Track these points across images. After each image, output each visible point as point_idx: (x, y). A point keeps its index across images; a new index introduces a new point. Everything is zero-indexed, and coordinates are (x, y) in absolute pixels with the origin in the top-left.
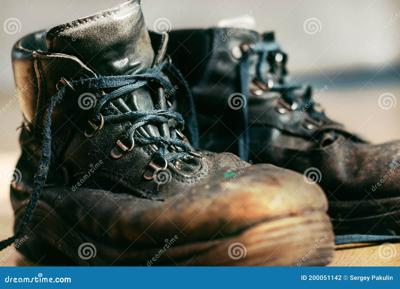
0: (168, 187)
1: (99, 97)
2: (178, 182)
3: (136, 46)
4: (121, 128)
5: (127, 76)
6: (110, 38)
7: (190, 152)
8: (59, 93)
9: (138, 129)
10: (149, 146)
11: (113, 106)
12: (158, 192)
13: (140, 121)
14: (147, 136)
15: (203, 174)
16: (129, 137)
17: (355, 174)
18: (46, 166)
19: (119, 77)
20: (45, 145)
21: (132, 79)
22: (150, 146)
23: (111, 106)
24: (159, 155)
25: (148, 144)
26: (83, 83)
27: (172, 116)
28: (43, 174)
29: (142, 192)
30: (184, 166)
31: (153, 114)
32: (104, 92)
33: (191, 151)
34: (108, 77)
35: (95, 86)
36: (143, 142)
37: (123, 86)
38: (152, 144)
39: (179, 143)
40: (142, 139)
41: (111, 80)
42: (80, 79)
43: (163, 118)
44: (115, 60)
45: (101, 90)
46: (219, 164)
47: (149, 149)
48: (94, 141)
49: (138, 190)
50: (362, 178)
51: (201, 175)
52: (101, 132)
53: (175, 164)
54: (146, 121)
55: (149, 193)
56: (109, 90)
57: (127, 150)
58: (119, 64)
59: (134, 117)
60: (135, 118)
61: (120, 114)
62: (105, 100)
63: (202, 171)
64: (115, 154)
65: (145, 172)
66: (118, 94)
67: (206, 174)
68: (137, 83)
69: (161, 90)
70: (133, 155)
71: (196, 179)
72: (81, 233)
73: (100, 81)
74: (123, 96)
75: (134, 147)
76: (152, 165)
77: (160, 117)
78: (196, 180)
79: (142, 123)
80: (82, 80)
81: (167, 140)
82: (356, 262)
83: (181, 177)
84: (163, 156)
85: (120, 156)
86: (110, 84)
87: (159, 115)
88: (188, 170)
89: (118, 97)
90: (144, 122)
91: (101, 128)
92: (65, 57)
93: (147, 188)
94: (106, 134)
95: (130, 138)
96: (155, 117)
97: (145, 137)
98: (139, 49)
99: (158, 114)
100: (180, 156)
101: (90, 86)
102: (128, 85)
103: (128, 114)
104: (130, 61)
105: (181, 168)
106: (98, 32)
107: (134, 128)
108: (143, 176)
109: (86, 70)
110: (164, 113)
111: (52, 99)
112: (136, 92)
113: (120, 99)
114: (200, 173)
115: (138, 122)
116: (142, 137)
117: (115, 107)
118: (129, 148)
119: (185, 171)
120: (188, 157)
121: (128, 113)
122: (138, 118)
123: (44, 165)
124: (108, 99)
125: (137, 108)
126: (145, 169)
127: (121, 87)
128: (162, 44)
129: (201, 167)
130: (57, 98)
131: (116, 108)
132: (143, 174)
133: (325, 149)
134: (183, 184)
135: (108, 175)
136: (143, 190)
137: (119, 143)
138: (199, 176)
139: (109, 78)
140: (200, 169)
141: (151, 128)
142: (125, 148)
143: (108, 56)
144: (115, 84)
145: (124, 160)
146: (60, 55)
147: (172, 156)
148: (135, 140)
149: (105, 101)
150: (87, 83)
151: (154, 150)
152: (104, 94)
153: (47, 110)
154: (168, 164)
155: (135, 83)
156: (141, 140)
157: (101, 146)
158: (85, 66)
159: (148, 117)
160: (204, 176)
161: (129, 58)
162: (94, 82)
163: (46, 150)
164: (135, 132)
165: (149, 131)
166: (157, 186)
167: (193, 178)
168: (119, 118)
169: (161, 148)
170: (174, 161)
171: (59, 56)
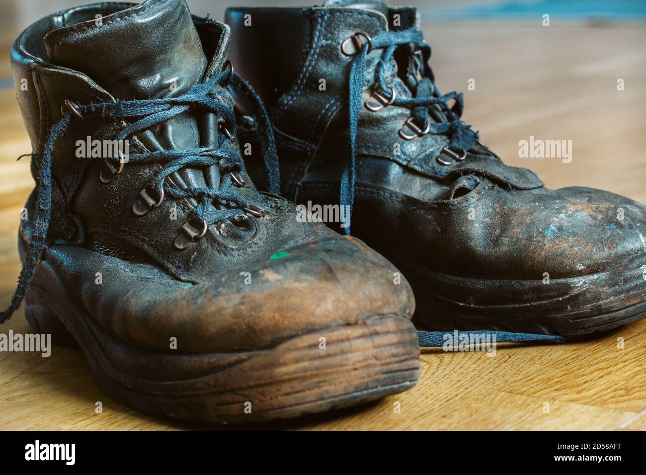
0: (204, 262)
1: (118, 129)
2: (218, 255)
3: (174, 56)
4: (147, 172)
5: (156, 100)
6: (130, 48)
7: (245, 208)
8: (62, 123)
9: (172, 175)
10: (184, 201)
11: (137, 140)
12: (191, 268)
13: (172, 166)
14: (182, 186)
15: (256, 244)
16: (156, 188)
17: (496, 242)
18: (45, 221)
19: (145, 102)
20: (42, 193)
21: (164, 104)
22: (186, 200)
23: (135, 141)
24: (196, 214)
25: (183, 197)
26: (93, 109)
27: (222, 156)
28: (40, 233)
29: (170, 266)
30: (232, 232)
31: (193, 155)
32: (124, 123)
33: (247, 208)
34: (129, 102)
35: (111, 115)
36: (176, 195)
37: (151, 114)
38: (189, 197)
39: (229, 196)
40: (174, 190)
41: (132, 105)
42: (90, 104)
43: (209, 159)
44: (140, 78)
45: (120, 119)
46: (281, 229)
47: (185, 204)
48: (111, 188)
49: (166, 261)
50: (504, 248)
51: (253, 245)
52: (121, 177)
53: (218, 228)
54: (181, 166)
55: (179, 267)
56: (132, 120)
57: (153, 205)
58: (145, 83)
59: (164, 159)
60: (166, 161)
61: (147, 153)
62: (125, 133)
63: (255, 240)
64: (138, 209)
65: (177, 236)
66: (144, 125)
67: (261, 243)
68: (172, 110)
69: (211, 117)
70: (162, 212)
71: (244, 251)
72: (87, 319)
73: (117, 107)
74: (152, 128)
75: (164, 200)
76: (187, 229)
77: (203, 158)
78: (246, 253)
79: (177, 168)
80: (92, 105)
81: (210, 193)
82: (472, 378)
83: (224, 248)
84: (202, 217)
85: (145, 212)
86: (132, 112)
87: (202, 156)
88: (236, 237)
89: (144, 130)
90: (178, 166)
91: (120, 172)
92: (69, 73)
93: (178, 261)
94: (128, 181)
95: (158, 188)
96: (195, 159)
97: (181, 187)
98: (178, 59)
99: (201, 154)
100: (229, 215)
101: (104, 114)
102: (159, 113)
103: (156, 154)
104: (162, 78)
105: (227, 233)
106: (113, 41)
107: (163, 175)
108: (173, 243)
109: (99, 91)
110: (210, 153)
111: (52, 130)
112: (173, 121)
113: (147, 131)
114: (251, 243)
115: (169, 167)
116: (176, 188)
117: (140, 143)
118: (157, 203)
119: (232, 238)
120: (240, 217)
121: (157, 152)
122: (170, 161)
123: (40, 220)
124: (129, 132)
125: (173, 143)
126: (177, 233)
127: (149, 115)
128: (220, 47)
129: (255, 234)
130: (58, 129)
131: (142, 145)
132: (175, 239)
133: (456, 201)
134: (226, 258)
135: (128, 238)
136: (173, 263)
137: (144, 193)
138: (251, 247)
139: (131, 103)
140: (253, 237)
141: (191, 174)
142: (151, 202)
143: (129, 73)
144: (140, 111)
145: (149, 218)
146: (62, 69)
147: (218, 216)
148: (165, 191)
149: (126, 135)
150: (99, 110)
151: (191, 206)
152: (125, 124)
153: (45, 145)
154: (208, 227)
155: (169, 109)
156: (174, 192)
157: (120, 195)
158: (97, 87)
159: (185, 160)
160: (258, 247)
161: (161, 74)
162: (109, 108)
163: (43, 200)
164: (166, 179)
165: (188, 177)
166: (190, 260)
167: (241, 251)
168: (145, 159)
169: (201, 205)
170: (218, 223)
171: (61, 71)
